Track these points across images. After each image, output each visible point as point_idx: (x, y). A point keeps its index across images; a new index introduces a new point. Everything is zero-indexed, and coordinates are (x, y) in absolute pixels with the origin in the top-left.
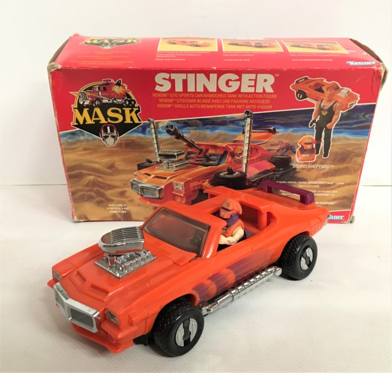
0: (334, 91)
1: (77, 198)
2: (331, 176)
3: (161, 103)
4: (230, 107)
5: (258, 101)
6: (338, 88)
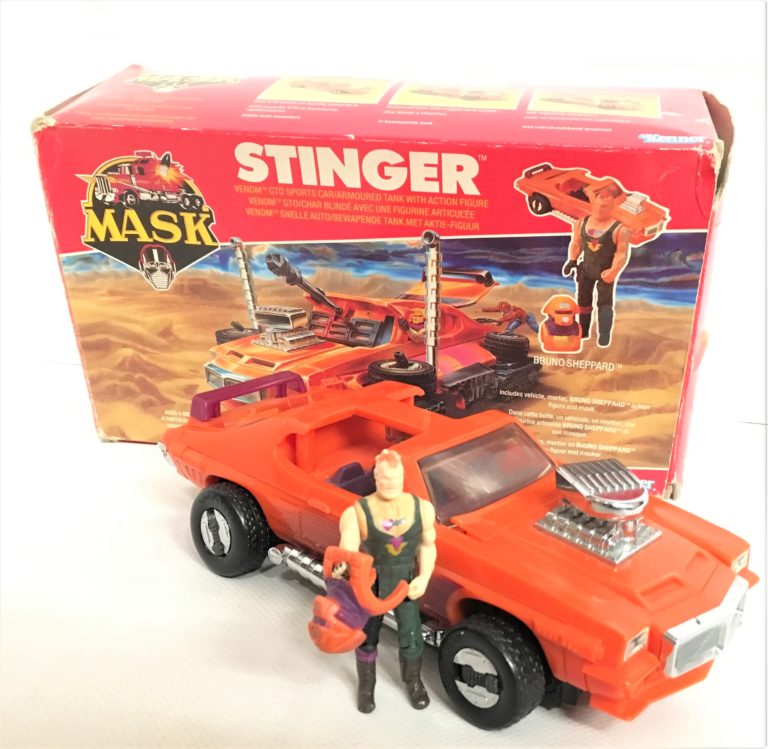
0: (610, 198)
1: (103, 392)
2: (618, 389)
3: (253, 206)
4: (392, 221)
5: (449, 213)
6: (620, 192)
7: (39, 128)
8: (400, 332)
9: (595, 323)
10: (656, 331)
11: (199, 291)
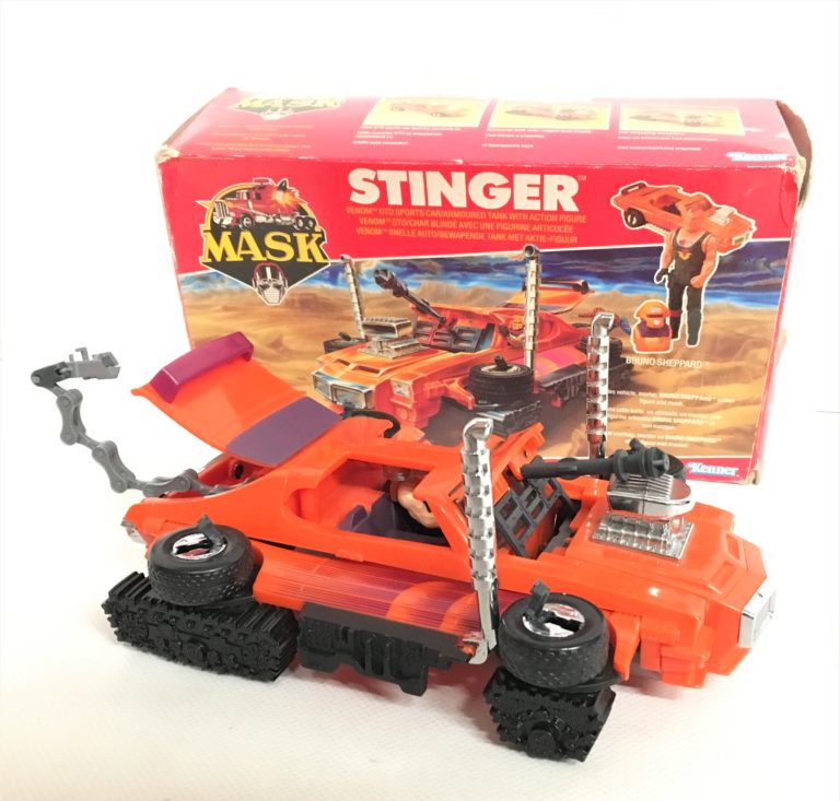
0: (700, 211)
2: (706, 384)
3: (364, 226)
4: (494, 237)
5: (549, 228)
6: (709, 205)
7: (164, 160)
8: (500, 338)
9: (684, 326)
10: (741, 331)
11: (309, 304)
